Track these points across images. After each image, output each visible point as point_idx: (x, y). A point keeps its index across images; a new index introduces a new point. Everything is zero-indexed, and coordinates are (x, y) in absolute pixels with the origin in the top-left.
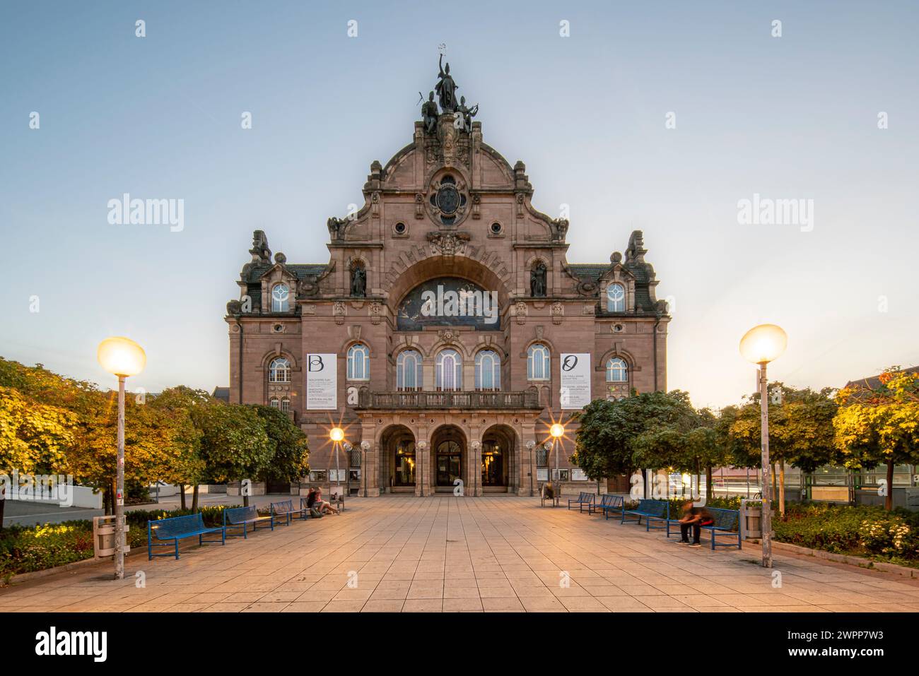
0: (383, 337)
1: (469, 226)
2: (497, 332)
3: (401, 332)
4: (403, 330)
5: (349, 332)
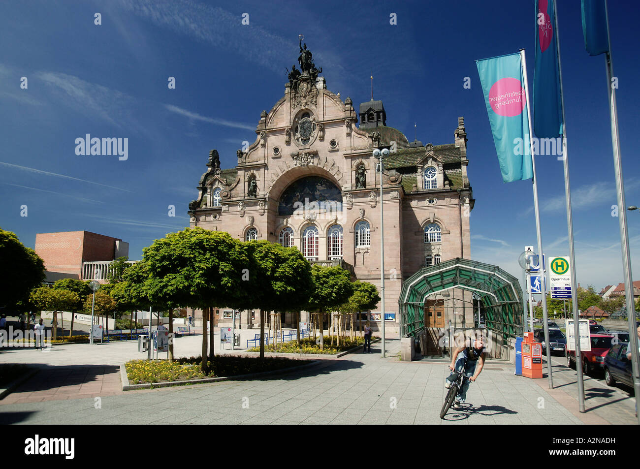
0: (265, 222)
1: (317, 145)
3: (282, 216)
5: (247, 221)
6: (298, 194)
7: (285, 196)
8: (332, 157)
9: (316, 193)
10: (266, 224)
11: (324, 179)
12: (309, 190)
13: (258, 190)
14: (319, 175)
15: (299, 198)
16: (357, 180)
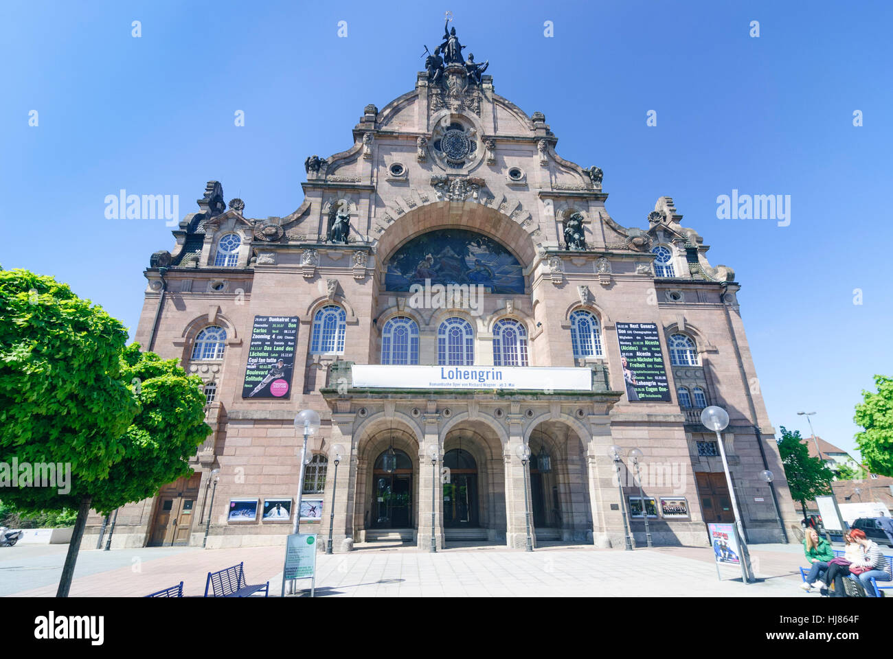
0: (368, 294)
1: (484, 173)
2: (521, 296)
3: (392, 293)
4: (393, 290)
5: (322, 288)
6: (430, 256)
7: (402, 256)
8: (515, 197)
9: (467, 258)
10: (370, 299)
11: (486, 237)
12: (452, 252)
13: (352, 232)
14: (475, 228)
15: (432, 263)
16: (568, 238)
